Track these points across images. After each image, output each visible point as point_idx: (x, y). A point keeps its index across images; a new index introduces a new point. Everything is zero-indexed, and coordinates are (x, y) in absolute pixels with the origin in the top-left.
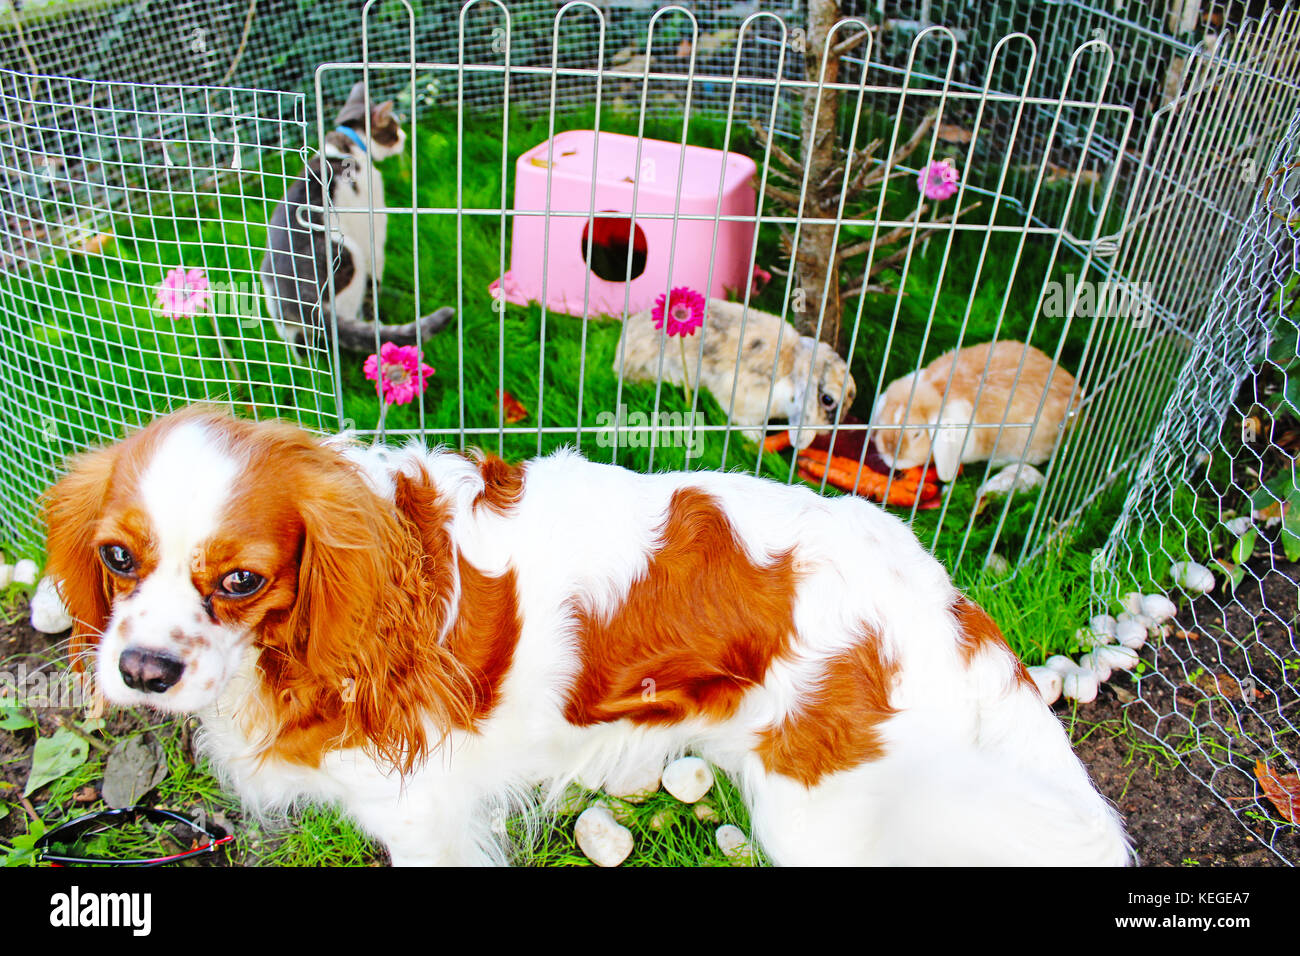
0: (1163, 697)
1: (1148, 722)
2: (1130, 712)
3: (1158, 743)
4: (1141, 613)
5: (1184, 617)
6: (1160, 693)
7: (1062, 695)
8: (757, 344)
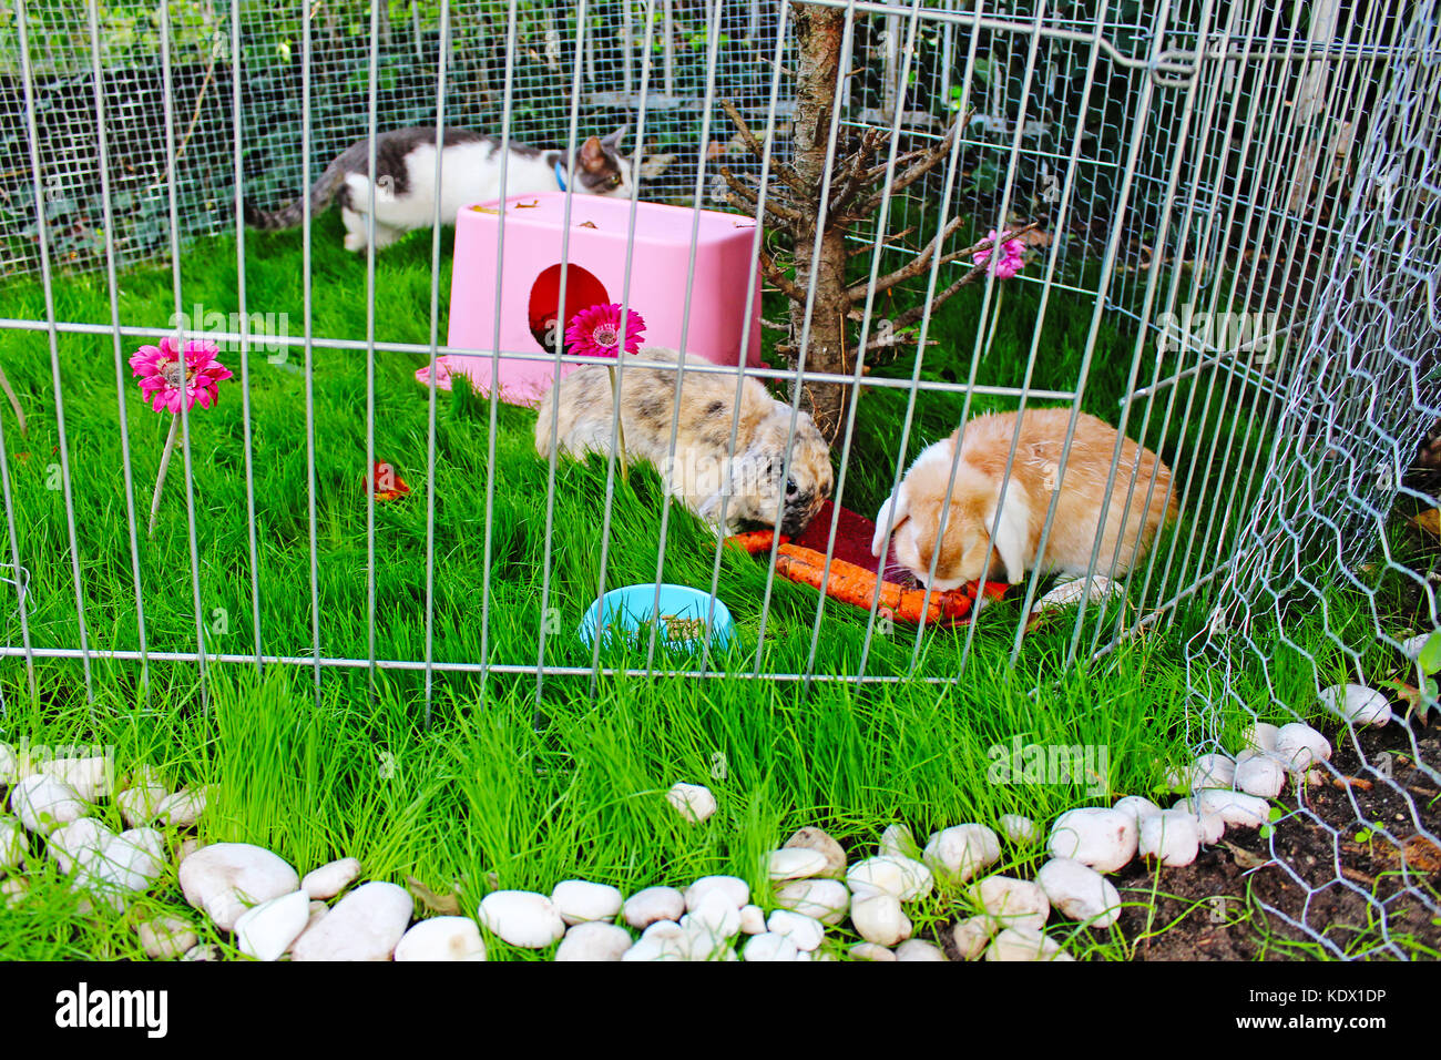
0: (1316, 867)
1: (1291, 902)
2: (1256, 885)
3: (1309, 938)
4: (1275, 747)
5: (1344, 760)
6: (1310, 860)
7: (1137, 852)
8: (716, 407)
